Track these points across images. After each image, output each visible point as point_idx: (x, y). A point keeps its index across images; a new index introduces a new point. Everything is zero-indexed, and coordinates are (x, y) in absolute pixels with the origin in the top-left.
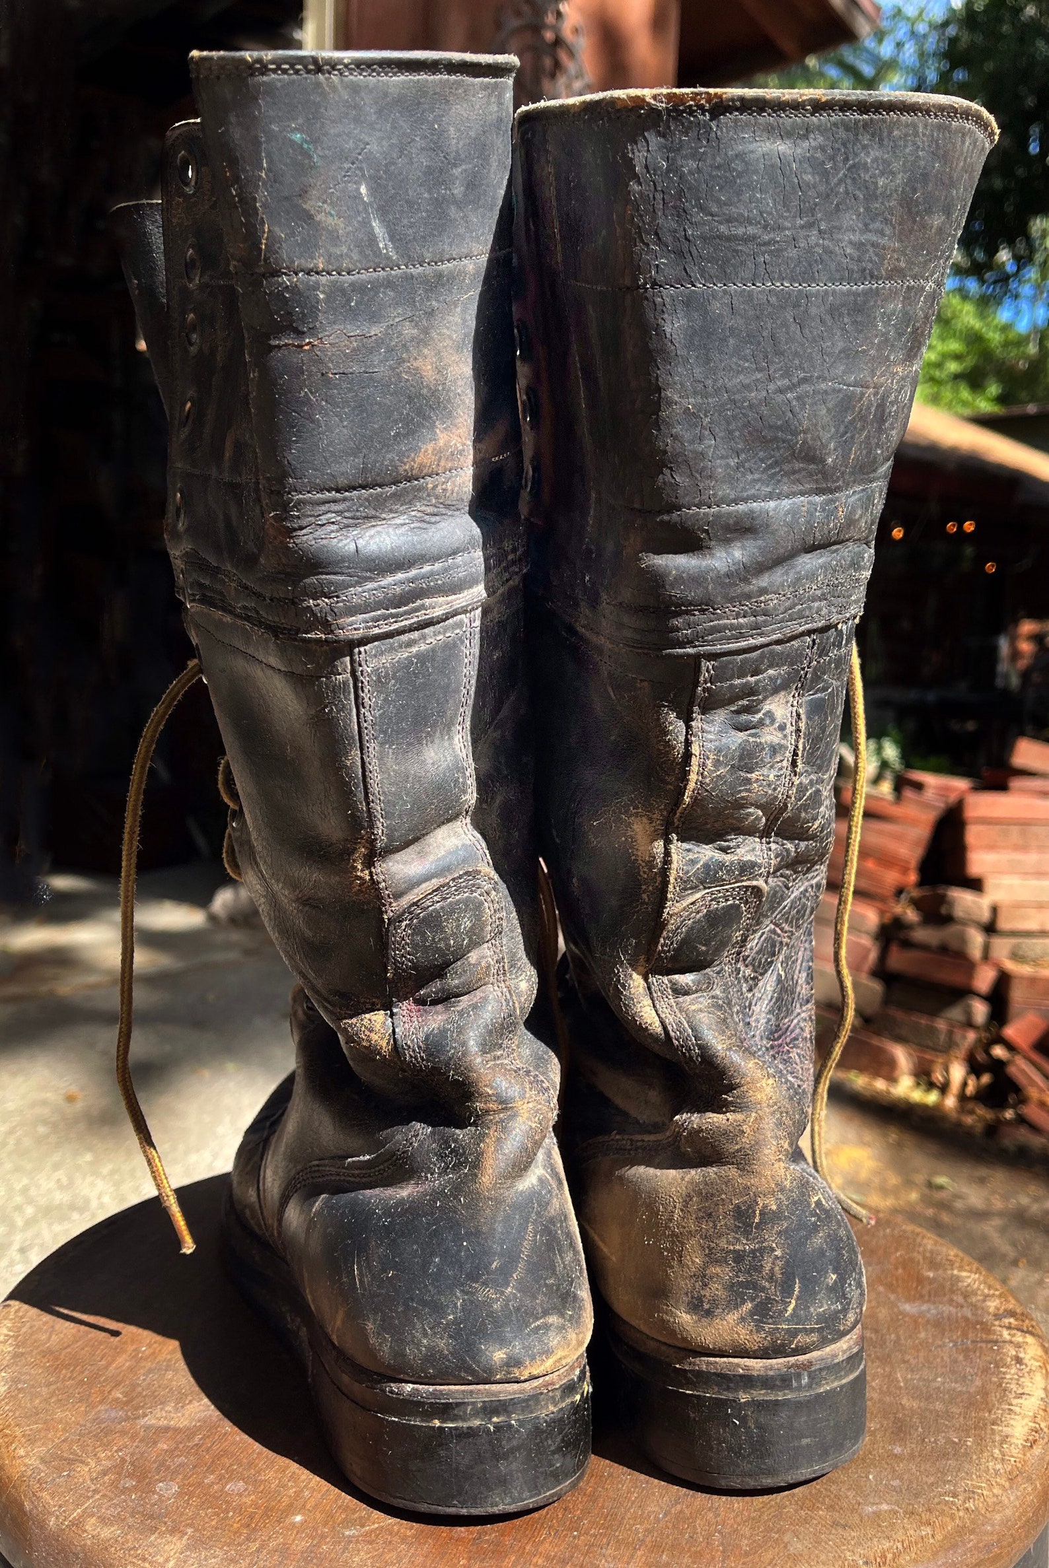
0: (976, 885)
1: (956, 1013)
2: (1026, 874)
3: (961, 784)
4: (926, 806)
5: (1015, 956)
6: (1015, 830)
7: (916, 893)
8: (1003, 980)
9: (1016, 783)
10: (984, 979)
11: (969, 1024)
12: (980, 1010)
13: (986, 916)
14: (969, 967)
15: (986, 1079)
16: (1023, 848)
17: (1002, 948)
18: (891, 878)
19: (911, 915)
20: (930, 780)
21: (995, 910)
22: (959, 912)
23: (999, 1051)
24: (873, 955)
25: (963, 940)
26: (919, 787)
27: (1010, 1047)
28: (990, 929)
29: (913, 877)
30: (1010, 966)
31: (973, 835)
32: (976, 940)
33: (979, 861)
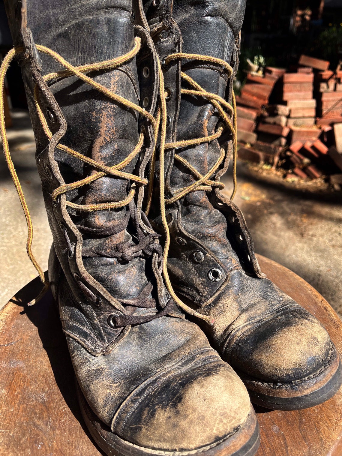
0: (285, 103)
1: (277, 142)
2: (300, 99)
3: (283, 70)
4: (272, 78)
5: (295, 125)
6: (298, 85)
7: (268, 107)
8: (291, 132)
9: (300, 70)
10: (286, 132)
11: (280, 145)
12: (284, 141)
13: (287, 113)
14: (281, 128)
15: (284, 161)
16: (300, 91)
17: (291, 122)
18: (261, 102)
19: (266, 114)
20: (274, 70)
21: (290, 111)
22: (280, 112)
23: (288, 153)
24: (254, 126)
25: (280, 120)
26: (270, 72)
27: (291, 152)
28: (288, 117)
29: (267, 102)
30: (293, 128)
31: (286, 87)
32: (284, 120)
33: (287, 96)
